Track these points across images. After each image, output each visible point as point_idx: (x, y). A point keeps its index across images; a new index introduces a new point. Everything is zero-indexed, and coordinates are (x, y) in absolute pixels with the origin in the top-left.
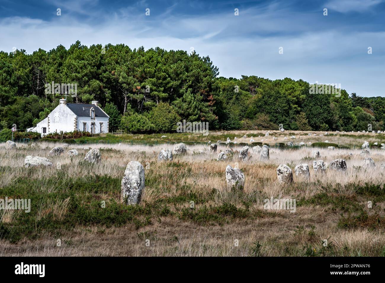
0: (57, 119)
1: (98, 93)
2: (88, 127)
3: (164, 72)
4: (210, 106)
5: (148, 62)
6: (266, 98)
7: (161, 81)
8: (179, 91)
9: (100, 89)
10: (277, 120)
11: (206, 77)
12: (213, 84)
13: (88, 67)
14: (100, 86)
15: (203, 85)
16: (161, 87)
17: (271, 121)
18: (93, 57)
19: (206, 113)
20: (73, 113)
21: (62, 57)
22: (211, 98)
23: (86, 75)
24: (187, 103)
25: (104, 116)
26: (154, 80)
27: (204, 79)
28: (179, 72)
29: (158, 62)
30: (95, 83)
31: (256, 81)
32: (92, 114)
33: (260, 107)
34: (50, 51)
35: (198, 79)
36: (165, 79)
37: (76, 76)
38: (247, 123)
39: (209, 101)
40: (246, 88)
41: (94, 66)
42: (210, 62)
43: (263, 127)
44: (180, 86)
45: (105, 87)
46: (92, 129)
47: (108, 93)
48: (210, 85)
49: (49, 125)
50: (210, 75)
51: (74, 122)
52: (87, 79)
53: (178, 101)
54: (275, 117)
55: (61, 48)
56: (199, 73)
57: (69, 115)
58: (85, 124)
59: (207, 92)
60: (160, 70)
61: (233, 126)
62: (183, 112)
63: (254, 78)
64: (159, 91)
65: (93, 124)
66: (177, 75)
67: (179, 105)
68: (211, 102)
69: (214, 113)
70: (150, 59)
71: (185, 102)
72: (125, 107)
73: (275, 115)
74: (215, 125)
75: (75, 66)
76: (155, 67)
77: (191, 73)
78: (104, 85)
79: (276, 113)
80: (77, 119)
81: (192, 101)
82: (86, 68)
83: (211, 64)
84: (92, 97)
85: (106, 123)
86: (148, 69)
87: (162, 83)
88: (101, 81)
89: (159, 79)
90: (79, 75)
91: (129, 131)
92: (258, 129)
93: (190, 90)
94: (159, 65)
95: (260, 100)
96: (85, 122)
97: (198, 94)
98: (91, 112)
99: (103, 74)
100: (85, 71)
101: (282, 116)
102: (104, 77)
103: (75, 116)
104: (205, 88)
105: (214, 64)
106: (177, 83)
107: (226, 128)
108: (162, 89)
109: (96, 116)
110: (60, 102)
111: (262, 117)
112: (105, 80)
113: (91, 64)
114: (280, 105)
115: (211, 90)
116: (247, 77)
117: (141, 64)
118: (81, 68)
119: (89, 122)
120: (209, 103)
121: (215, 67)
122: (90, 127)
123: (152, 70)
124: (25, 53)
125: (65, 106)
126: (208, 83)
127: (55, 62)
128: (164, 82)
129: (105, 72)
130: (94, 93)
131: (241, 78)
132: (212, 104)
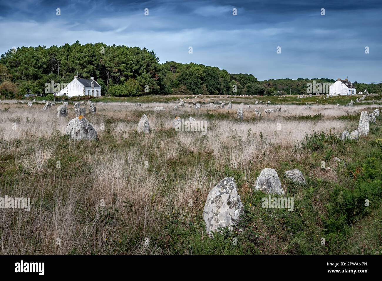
0: (72, 88)
1: (92, 73)
2: (90, 93)
3: (131, 61)
4: (155, 80)
5: (122, 54)
6: (184, 76)
7: (129, 66)
8: (138, 72)
9: (93, 70)
10: (191, 88)
11: (153, 63)
12: (157, 68)
13: (87, 57)
14: (94, 69)
15: (151, 68)
16: (129, 69)
17: (188, 89)
18: (89, 51)
19: (153, 84)
20: (82, 85)
21: (68, 51)
22: (156, 75)
23: (85, 62)
24: (144, 79)
25: (98, 86)
26: (125, 65)
27: (153, 64)
28: (139, 60)
29: (127, 55)
30: (91, 67)
31: (175, 65)
32: (92, 85)
33: (181, 80)
34: (61, 46)
35: (148, 65)
36: (131, 64)
37: (79, 62)
38: (175, 90)
39: (155, 77)
40: (169, 69)
41: (90, 57)
42: (154, 54)
43: (183, 93)
44: (139, 69)
45: (96, 69)
46: (92, 94)
47: (98, 73)
48: (155, 68)
49: (67, 92)
50: (155, 62)
51: (83, 90)
52: (86, 64)
53: (139, 78)
54: (190, 87)
55: (67, 45)
56: (149, 61)
57: (79, 86)
58: (89, 91)
59: (154, 72)
60: (128, 59)
61: (168, 92)
62: (142, 84)
63: (174, 62)
64: (128, 72)
65: (93, 91)
66: (138, 62)
67: (140, 80)
68: (156, 78)
69: (158, 85)
70: (123, 53)
71: (143, 78)
72: (108, 81)
73: (190, 85)
74: (159, 92)
75: (78, 57)
76: (126, 58)
77: (145, 61)
78: (96, 68)
79: (190, 84)
80: (84, 88)
81: (147, 78)
82: (85, 58)
83: (155, 55)
84: (89, 75)
85: (100, 90)
86: (122, 59)
87: (129, 67)
88: (94, 65)
89: (127, 65)
90: (81, 62)
91: (114, 95)
92: (181, 94)
93: (145, 71)
94: (128, 57)
95: (180, 77)
96: (89, 90)
97: (149, 73)
98: (91, 84)
99: (95, 61)
100: (85, 60)
101: (194, 86)
102: (95, 63)
103: (84, 86)
104: (153, 70)
105: (157, 56)
106: (138, 67)
107: (164, 93)
108: (130, 70)
109: (94, 86)
110: (74, 78)
111: (183, 87)
112: (96, 65)
113: (88, 55)
114: (193, 79)
115: (156, 71)
116: (169, 62)
117: (118, 56)
118: (82, 58)
119: (91, 90)
120: (155, 79)
121: (157, 57)
122: (91, 93)
123: (124, 59)
124: (46, 48)
125: (77, 80)
126: (155, 67)
127: (65, 54)
128: (131, 66)
129: (96, 60)
130: (90, 72)
131: (166, 62)
132: (157, 79)
